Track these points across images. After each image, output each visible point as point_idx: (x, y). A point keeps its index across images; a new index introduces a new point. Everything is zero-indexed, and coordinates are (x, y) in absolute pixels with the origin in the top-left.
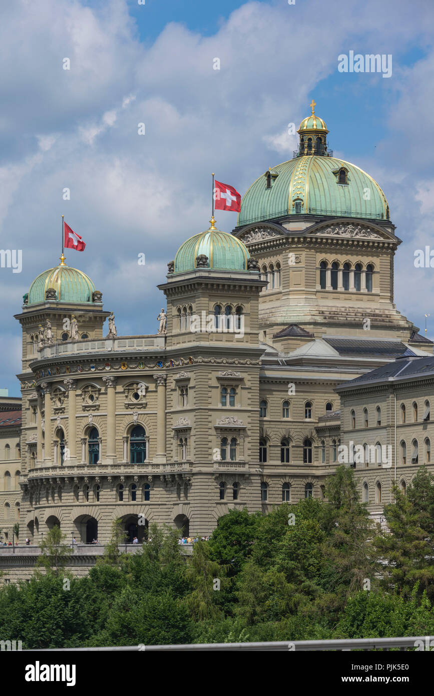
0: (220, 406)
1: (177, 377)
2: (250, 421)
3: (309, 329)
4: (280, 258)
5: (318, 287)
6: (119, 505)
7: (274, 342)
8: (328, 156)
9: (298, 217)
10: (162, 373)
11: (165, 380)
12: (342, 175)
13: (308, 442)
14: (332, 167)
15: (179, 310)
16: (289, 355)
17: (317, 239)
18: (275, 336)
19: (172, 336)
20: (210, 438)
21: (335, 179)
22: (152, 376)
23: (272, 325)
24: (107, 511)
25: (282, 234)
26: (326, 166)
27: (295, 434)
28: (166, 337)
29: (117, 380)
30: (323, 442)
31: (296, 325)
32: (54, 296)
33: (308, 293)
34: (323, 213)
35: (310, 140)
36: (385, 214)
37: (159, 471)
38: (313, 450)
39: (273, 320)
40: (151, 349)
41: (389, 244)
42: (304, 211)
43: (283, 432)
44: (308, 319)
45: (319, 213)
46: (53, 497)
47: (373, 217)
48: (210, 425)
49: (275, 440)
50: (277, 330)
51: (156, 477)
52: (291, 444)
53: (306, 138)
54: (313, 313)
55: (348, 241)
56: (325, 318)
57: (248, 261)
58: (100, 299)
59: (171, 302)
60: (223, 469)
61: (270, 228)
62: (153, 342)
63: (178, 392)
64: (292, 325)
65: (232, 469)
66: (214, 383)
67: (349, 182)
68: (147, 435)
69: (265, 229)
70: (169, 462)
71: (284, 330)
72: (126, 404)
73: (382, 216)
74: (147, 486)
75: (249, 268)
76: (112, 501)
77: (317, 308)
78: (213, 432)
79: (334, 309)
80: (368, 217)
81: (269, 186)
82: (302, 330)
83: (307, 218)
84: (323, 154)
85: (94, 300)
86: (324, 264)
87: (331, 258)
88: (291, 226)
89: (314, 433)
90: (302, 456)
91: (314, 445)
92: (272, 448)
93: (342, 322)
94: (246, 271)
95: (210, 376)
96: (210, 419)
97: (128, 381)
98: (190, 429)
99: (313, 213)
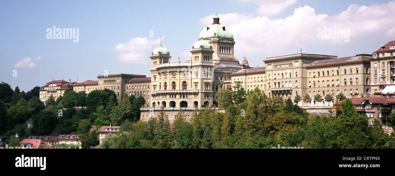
5: (219, 52)
6: (181, 99)
13: (221, 86)
14: (222, 27)
15: (195, 57)
17: (219, 42)
20: (203, 85)
21: (223, 29)
24: (178, 100)
25: (212, 41)
26: (220, 26)
27: (219, 84)
28: (192, 63)
32: (160, 53)
33: (217, 53)
34: (220, 36)
37: (190, 91)
42: (216, 36)
47: (230, 38)
51: (189, 93)
55: (226, 42)
59: (193, 55)
60: (205, 91)
61: (209, 40)
62: (188, 64)
64: (214, 60)
65: (207, 91)
68: (187, 84)
69: (207, 39)
70: (192, 90)
75: (211, 48)
76: (179, 98)
77: (219, 57)
78: (204, 83)
81: (208, 30)
82: (217, 61)
86: (220, 47)
87: (222, 46)
91: (223, 86)
93: (225, 60)
96: (203, 80)
98: (198, 82)
99: (218, 36)
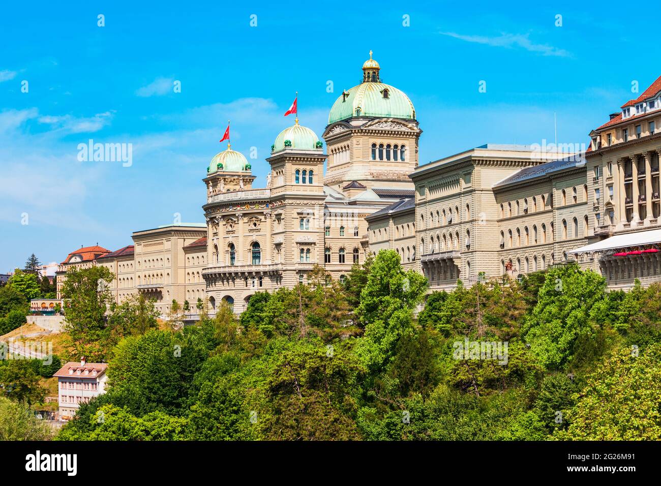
0: (299, 230)
1: (276, 213)
2: (318, 239)
3: (363, 183)
4: (348, 142)
5: (371, 159)
6: (245, 289)
7: (343, 191)
8: (380, 82)
9: (357, 118)
10: (269, 211)
11: (271, 215)
12: (385, 93)
13: (356, 250)
14: (380, 89)
15: (277, 173)
16: (351, 199)
17: (369, 130)
18: (344, 188)
19: (274, 189)
20: (293, 249)
21: (382, 96)
22: (263, 212)
23: (342, 182)
24: (239, 293)
25: (349, 128)
26: (377, 88)
27: (348, 246)
28: (271, 189)
29: (245, 215)
30: (365, 250)
31: (356, 181)
32: (222, 167)
33: (363, 162)
34: (373, 116)
35: (369, 73)
36: (412, 115)
37: (267, 269)
38: (360, 255)
39: (344, 179)
40: (262, 196)
41: (414, 133)
42: (362, 114)
43: (340, 245)
44: (363, 177)
45: (371, 115)
46: (212, 285)
47: (405, 118)
48: (293, 241)
49: (335, 249)
50: (345, 184)
51: (265, 273)
52: (346, 251)
53: (366, 72)
54: (366, 174)
55: (388, 131)
56: (373, 177)
57: (317, 143)
58: (250, 168)
59: (274, 169)
60: (301, 267)
61: (344, 125)
62: (263, 192)
63: (277, 222)
64: (354, 181)
65: (307, 267)
66: (296, 216)
67: (389, 96)
68: (261, 248)
69: (341, 125)
70: (273, 264)
71: (349, 185)
72: (249, 230)
73: (410, 116)
74: (261, 278)
75: (317, 147)
76: (242, 287)
77: (369, 171)
78: (295, 245)
79: (380, 172)
80: (402, 117)
81: (344, 101)
82: (360, 184)
83: (365, 118)
84: (376, 82)
85: (246, 169)
86: (374, 145)
87: (378, 141)
88: (354, 123)
89: (360, 245)
90: (353, 259)
91: (360, 252)
92: (333, 254)
93: (385, 179)
94: (315, 149)
95: (293, 212)
96: (293, 237)
97: (250, 216)
98: (282, 244)
99: (367, 115)
